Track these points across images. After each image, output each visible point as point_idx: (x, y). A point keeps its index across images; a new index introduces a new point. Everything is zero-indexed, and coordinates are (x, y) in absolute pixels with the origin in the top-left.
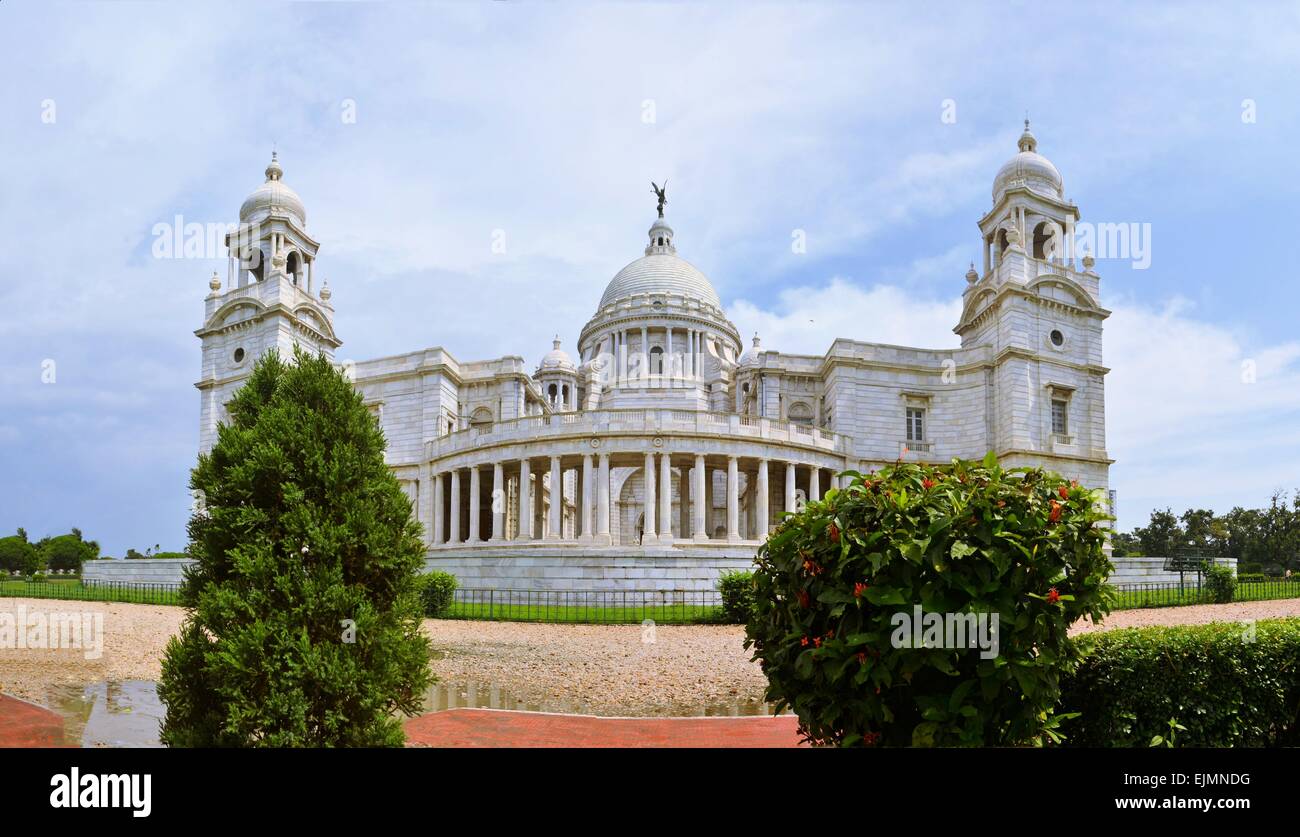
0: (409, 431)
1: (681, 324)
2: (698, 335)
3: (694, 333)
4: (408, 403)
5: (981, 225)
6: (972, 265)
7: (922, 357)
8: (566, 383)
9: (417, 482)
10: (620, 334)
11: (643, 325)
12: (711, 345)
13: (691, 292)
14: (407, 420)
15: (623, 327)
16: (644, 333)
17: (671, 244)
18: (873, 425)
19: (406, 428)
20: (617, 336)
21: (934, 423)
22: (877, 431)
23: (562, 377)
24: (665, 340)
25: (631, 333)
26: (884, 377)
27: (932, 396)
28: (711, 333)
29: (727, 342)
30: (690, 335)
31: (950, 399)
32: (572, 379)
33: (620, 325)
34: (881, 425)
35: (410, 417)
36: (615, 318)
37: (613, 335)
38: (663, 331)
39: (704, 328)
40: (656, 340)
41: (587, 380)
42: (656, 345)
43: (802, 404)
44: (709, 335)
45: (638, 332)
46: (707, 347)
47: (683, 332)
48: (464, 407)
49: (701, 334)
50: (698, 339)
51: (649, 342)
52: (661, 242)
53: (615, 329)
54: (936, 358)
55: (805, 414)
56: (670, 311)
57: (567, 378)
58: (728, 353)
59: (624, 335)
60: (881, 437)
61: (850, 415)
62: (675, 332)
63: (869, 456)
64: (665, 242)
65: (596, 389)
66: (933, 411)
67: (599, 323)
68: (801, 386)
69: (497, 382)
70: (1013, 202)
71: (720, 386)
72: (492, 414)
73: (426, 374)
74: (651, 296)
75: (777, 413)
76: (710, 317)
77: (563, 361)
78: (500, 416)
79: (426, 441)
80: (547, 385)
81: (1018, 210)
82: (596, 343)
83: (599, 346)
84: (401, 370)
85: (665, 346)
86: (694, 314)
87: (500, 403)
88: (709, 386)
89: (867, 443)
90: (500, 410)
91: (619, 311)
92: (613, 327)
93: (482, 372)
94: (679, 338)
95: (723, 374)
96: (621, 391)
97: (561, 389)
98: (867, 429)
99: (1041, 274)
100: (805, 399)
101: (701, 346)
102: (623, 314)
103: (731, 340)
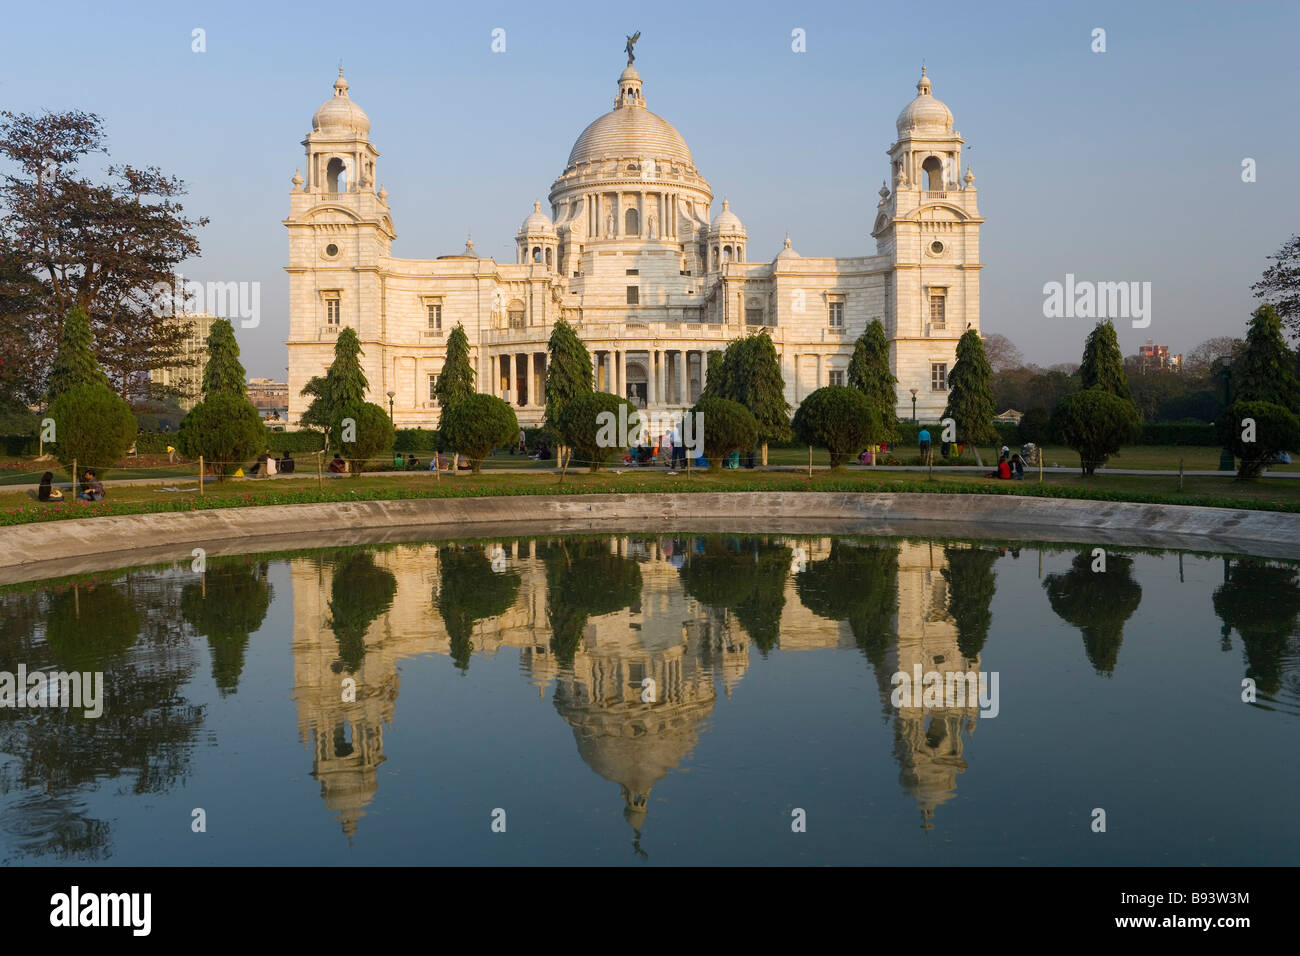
1: (654, 188)
2: (670, 197)
3: (667, 196)
4: (467, 297)
5: (889, 153)
6: (885, 183)
8: (549, 246)
10: (597, 196)
11: (618, 188)
12: (682, 204)
14: (465, 311)
15: (600, 189)
16: (620, 197)
17: (641, 94)
20: (594, 198)
21: (849, 313)
22: (808, 322)
23: (546, 240)
24: (640, 203)
25: (607, 195)
26: (813, 281)
27: (848, 294)
28: (683, 193)
29: (697, 201)
30: (663, 197)
31: (862, 294)
32: (554, 242)
33: (597, 188)
34: (810, 317)
36: (591, 180)
37: (590, 197)
38: (638, 194)
39: (676, 190)
40: (632, 201)
41: (566, 240)
42: (632, 207)
43: (756, 299)
44: (681, 197)
45: (613, 195)
46: (678, 207)
47: (658, 195)
49: (673, 196)
50: (670, 201)
51: (624, 204)
52: (630, 91)
53: (591, 190)
54: (853, 263)
55: (758, 307)
56: (644, 176)
57: (550, 241)
58: (700, 211)
59: (600, 197)
60: (811, 326)
61: (787, 312)
62: (649, 194)
63: (802, 340)
64: (634, 91)
65: (574, 248)
66: (849, 304)
67: (575, 183)
68: (755, 286)
69: (529, 282)
70: (904, 147)
71: (692, 248)
72: (524, 305)
73: (482, 278)
74: (625, 159)
75: (737, 308)
76: (681, 179)
77: (543, 226)
78: (531, 308)
79: (482, 328)
80: (531, 248)
81: (907, 153)
82: (572, 201)
83: (575, 204)
84: (460, 272)
85: (640, 209)
86: (665, 178)
87: (531, 298)
88: (682, 246)
89: (800, 330)
90: (531, 303)
91: (595, 174)
92: (589, 189)
93: (515, 272)
94: (653, 200)
95: (694, 236)
96: (600, 253)
97: (544, 252)
98: (800, 321)
99: (922, 203)
100: (757, 296)
101: (673, 207)
102: (600, 178)
103: (702, 196)
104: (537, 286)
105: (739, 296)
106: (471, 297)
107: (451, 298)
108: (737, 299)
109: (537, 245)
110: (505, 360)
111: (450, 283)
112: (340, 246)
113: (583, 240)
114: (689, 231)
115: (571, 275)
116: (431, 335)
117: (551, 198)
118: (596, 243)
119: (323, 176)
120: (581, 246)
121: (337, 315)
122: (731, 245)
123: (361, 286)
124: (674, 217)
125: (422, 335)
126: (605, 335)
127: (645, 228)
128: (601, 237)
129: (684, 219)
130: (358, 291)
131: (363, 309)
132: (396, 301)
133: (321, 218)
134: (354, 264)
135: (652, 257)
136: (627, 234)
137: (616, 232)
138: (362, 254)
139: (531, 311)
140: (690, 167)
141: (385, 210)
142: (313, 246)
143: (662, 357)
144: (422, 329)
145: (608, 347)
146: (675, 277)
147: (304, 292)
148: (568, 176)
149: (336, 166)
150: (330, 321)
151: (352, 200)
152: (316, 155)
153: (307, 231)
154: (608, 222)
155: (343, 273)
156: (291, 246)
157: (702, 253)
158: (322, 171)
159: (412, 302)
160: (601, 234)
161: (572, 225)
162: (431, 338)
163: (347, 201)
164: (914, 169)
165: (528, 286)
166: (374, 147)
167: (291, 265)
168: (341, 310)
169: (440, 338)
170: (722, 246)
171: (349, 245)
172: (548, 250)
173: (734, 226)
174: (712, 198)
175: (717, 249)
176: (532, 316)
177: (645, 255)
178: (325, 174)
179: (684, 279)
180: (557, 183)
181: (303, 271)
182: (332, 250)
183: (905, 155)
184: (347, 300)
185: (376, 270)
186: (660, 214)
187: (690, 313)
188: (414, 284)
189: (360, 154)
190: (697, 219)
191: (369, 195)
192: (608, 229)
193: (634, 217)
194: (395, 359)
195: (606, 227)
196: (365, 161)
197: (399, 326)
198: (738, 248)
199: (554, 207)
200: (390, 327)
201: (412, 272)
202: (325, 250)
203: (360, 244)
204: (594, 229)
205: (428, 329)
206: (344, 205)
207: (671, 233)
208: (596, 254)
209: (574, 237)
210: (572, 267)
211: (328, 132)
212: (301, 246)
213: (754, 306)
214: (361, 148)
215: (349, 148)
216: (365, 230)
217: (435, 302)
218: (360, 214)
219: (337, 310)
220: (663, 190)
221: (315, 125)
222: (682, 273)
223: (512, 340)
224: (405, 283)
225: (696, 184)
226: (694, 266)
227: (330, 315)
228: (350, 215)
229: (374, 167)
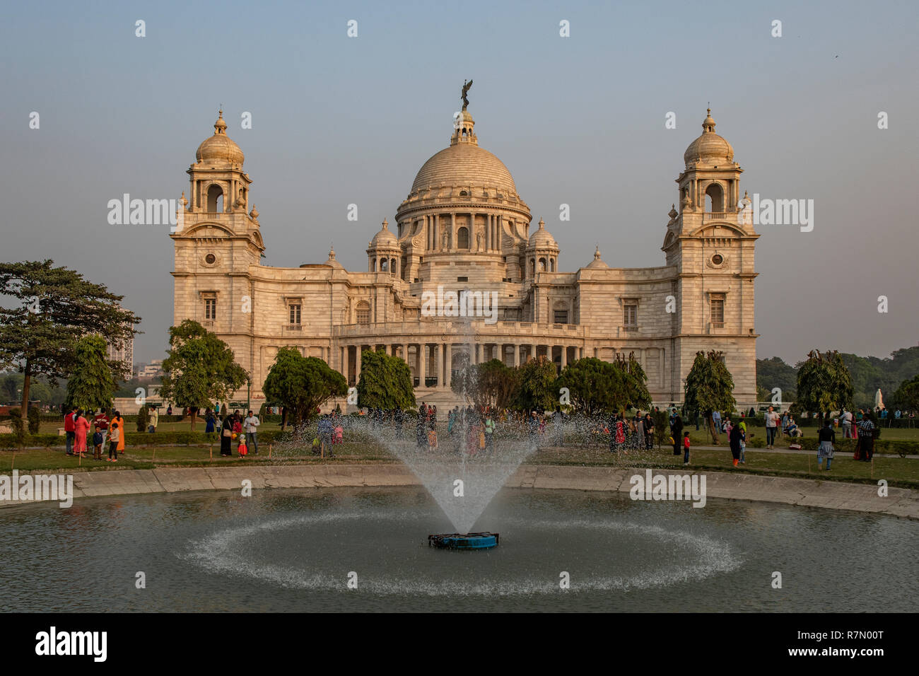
0: (321, 316)
1: (482, 210)
2: (496, 218)
3: (492, 217)
4: (321, 299)
5: (678, 181)
6: (673, 206)
7: (635, 273)
8: (394, 257)
9: (328, 348)
10: (434, 217)
11: (452, 211)
12: (505, 224)
13: (490, 180)
14: (320, 310)
15: (437, 212)
16: (454, 218)
17: (473, 132)
18: (603, 317)
19: (319, 315)
20: (432, 218)
21: (641, 314)
22: (606, 321)
23: (391, 253)
24: (470, 223)
25: (442, 216)
26: (610, 288)
27: (640, 299)
28: (507, 215)
29: (518, 220)
30: (490, 218)
31: (652, 299)
32: (398, 254)
33: (434, 210)
34: (607, 317)
35: (322, 308)
36: (429, 204)
37: (429, 217)
38: (468, 216)
39: (500, 212)
40: (463, 221)
41: (408, 253)
42: (463, 226)
43: (562, 302)
44: (505, 218)
45: (448, 216)
46: (502, 226)
47: (485, 216)
48: (352, 299)
49: (498, 217)
50: (495, 221)
51: (457, 224)
52: (464, 130)
53: (430, 212)
54: (644, 273)
55: (564, 309)
56: (474, 200)
57: (395, 253)
58: (520, 229)
59: (437, 218)
60: (608, 324)
61: (588, 313)
62: (478, 215)
63: (599, 336)
64: (468, 130)
65: (415, 259)
66: (641, 307)
67: (417, 206)
68: (561, 291)
69: (373, 287)
70: (690, 176)
71: (512, 259)
72: (368, 304)
73: (335, 283)
74: (459, 187)
75: (546, 309)
76: (505, 203)
77: (391, 241)
78: (376, 307)
79: (334, 324)
80: (379, 258)
81: (693, 181)
82: (414, 220)
83: (416, 223)
84: (317, 278)
85: (470, 228)
86: (493, 203)
87: (376, 300)
88: (505, 258)
89: (599, 328)
90: (376, 304)
91: (433, 199)
92: (428, 211)
93: (364, 279)
94: (481, 221)
95: (515, 250)
96: (437, 263)
97: (390, 262)
98: (599, 321)
99: (705, 222)
100: (564, 299)
101: (498, 227)
102: (437, 202)
103: (523, 217)
104: (381, 291)
105: (548, 300)
106: (325, 299)
107: (309, 299)
108: (546, 302)
109: (384, 257)
110: (352, 350)
111: (309, 287)
112: (217, 255)
113: (422, 253)
114: (511, 245)
115: (412, 280)
116: (292, 328)
117: (397, 218)
118: (433, 255)
119: (204, 200)
120: (421, 258)
121: (214, 312)
122: (545, 257)
123: (234, 289)
124: (498, 234)
125: (285, 328)
126: (435, 331)
127: (475, 243)
128: (438, 250)
129: (507, 235)
130: (231, 293)
131: (235, 307)
132: (264, 301)
133: (201, 234)
134: (229, 271)
135: (479, 267)
136: (459, 248)
137: (450, 246)
138: (235, 262)
139: (376, 310)
140: (513, 193)
141: (255, 227)
142: (195, 255)
143: (482, 349)
144: (285, 324)
145: (438, 340)
146: (498, 283)
147: (187, 292)
148: (411, 201)
149: (215, 191)
150: (208, 317)
151: (227, 219)
152: (199, 182)
153: (190, 244)
154: (444, 238)
155: (219, 278)
156: (177, 255)
157: (521, 264)
158: (203, 195)
159: (276, 302)
160: (437, 248)
161: (413, 240)
162: (292, 332)
163: (223, 219)
164: (698, 195)
165: (373, 291)
166: (248, 176)
167: (176, 271)
168: (217, 307)
169: (299, 332)
170: (538, 258)
171: (224, 255)
172: (393, 260)
173: (548, 242)
174: (530, 218)
175: (533, 260)
176: (376, 314)
177: (473, 265)
178: (206, 198)
179: (507, 285)
180: (403, 206)
181: (186, 276)
182: (210, 259)
183: (690, 183)
184: (222, 300)
185: (246, 276)
186: (487, 232)
187: (511, 313)
188: (279, 288)
189: (236, 182)
190: (517, 235)
191: (242, 215)
192: (443, 243)
193: (464, 234)
194: (261, 348)
195: (441, 243)
196: (239, 187)
197: (265, 321)
198: (552, 260)
199: (400, 225)
200: (257, 322)
201: (277, 278)
202: (204, 259)
203: (234, 255)
204: (431, 244)
205: (289, 324)
206: (220, 223)
207: (495, 248)
208: (432, 264)
209: (415, 250)
210: (413, 274)
211: (209, 163)
212: (184, 255)
213: (561, 308)
214: (236, 177)
215: (226, 176)
216: (238, 243)
217: (296, 302)
218: (234, 230)
219: (214, 307)
220: (490, 212)
221: (198, 157)
222: (504, 280)
223: (358, 333)
224: (271, 286)
225: (518, 207)
226: (513, 275)
227: (208, 312)
228: (225, 231)
229: (247, 193)
